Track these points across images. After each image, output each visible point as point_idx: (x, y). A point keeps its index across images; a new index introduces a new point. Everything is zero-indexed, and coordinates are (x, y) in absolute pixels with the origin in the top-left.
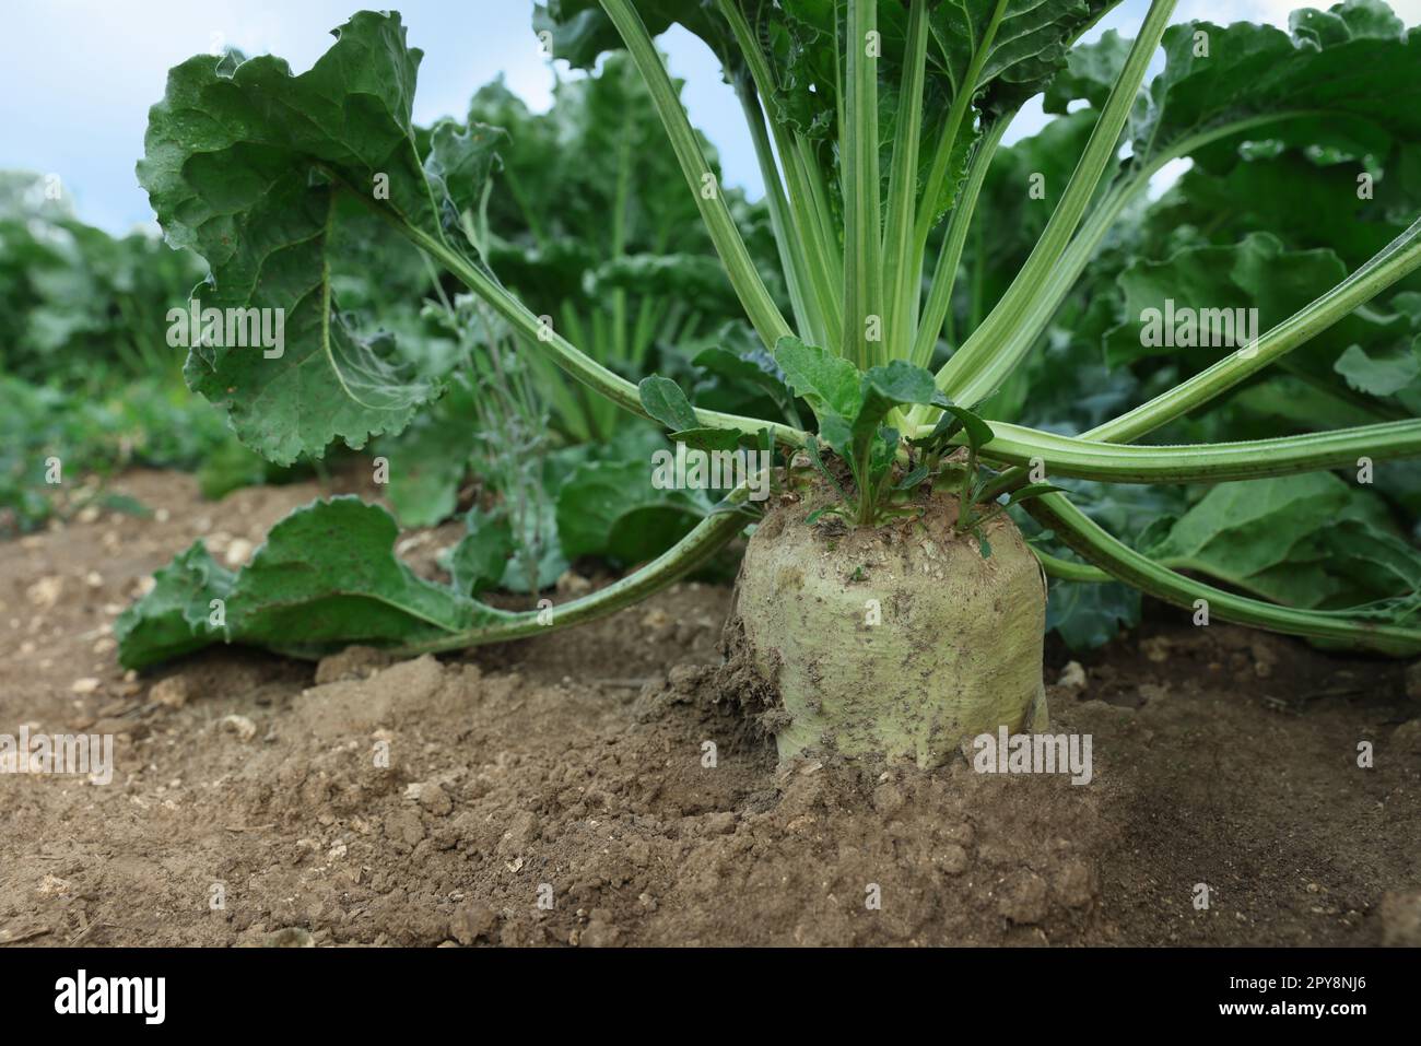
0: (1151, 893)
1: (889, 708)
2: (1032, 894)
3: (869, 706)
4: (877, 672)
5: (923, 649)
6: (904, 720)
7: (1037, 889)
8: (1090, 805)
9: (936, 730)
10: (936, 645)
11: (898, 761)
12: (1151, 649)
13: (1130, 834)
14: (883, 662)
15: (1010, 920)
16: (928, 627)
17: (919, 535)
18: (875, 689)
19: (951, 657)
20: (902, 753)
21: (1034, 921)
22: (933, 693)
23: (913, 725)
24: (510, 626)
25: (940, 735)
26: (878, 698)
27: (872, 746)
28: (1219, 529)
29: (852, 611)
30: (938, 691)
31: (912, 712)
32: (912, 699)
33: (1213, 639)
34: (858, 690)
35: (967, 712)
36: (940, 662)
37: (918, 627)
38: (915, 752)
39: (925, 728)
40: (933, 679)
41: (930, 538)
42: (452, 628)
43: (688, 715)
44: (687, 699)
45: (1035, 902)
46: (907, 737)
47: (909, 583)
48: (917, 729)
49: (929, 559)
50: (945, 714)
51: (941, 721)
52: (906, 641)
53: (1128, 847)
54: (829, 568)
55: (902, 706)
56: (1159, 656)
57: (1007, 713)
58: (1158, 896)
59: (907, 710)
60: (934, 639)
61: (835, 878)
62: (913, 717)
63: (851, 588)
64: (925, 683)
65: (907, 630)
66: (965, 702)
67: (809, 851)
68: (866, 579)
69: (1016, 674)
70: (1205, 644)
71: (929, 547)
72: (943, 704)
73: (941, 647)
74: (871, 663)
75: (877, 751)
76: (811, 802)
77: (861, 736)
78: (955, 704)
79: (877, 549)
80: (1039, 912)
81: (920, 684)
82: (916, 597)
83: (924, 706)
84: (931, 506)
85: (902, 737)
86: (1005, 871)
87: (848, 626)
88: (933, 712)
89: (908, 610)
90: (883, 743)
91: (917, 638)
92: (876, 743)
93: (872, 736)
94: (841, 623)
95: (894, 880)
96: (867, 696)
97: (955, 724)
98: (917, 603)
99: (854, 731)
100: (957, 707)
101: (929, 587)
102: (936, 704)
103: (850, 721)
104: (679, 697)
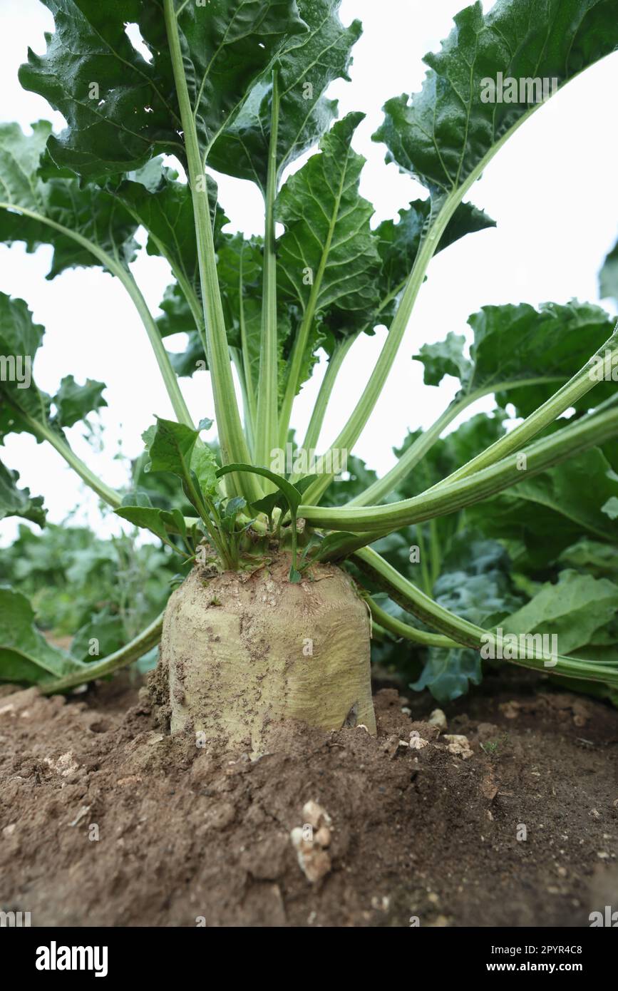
0: (407, 866)
1: (232, 703)
2: (272, 850)
3: (217, 699)
4: (223, 673)
5: (258, 658)
6: (243, 713)
7: (278, 845)
8: (358, 781)
9: (267, 723)
10: (269, 655)
11: (238, 746)
12: (506, 710)
13: (395, 810)
14: (227, 666)
15: (249, 874)
16: (262, 641)
17: (265, 576)
18: (220, 687)
19: (280, 666)
20: (240, 740)
21: (272, 877)
22: (265, 693)
23: (249, 718)
24: (84, 672)
25: (269, 727)
26: (224, 694)
27: (218, 733)
28: (540, 621)
29: (207, 626)
30: (270, 691)
31: (249, 708)
32: (250, 696)
33: (548, 703)
34: (208, 687)
35: (292, 710)
36: (271, 669)
37: (255, 641)
38: (250, 740)
39: (259, 721)
40: (265, 682)
41: (272, 579)
42: (59, 674)
43: (147, 722)
44: (146, 710)
45: (274, 857)
46: (245, 727)
47: (251, 609)
48: (252, 721)
49: (268, 592)
50: (274, 710)
51: (271, 716)
52: (246, 651)
53: (390, 821)
54: (199, 598)
55: (241, 702)
56: (511, 715)
57: (332, 717)
58: (413, 869)
59: (245, 706)
60: (267, 651)
61: (128, 825)
62: (250, 711)
63: (210, 610)
64: (259, 684)
65: (247, 643)
66: (291, 702)
67: (122, 802)
68: (220, 605)
69: (339, 686)
70: (541, 705)
71: (270, 585)
72: (272, 703)
73: (272, 658)
74: (219, 666)
75: (222, 737)
76: (144, 766)
77: (212, 724)
78: (282, 703)
79: (233, 586)
80: (276, 868)
81: (256, 686)
82: (254, 618)
83: (259, 703)
84: (277, 559)
85: (241, 726)
86: (265, 829)
87: (203, 637)
88: (265, 709)
89: (248, 628)
90: (227, 731)
91: (253, 649)
92: (222, 730)
93: (219, 725)
94: (200, 635)
95: (178, 832)
96: (215, 692)
97: (282, 719)
98: (255, 623)
99: (206, 720)
100: (284, 706)
101: (264, 611)
102: (268, 702)
103: (204, 712)
104: (141, 709)
